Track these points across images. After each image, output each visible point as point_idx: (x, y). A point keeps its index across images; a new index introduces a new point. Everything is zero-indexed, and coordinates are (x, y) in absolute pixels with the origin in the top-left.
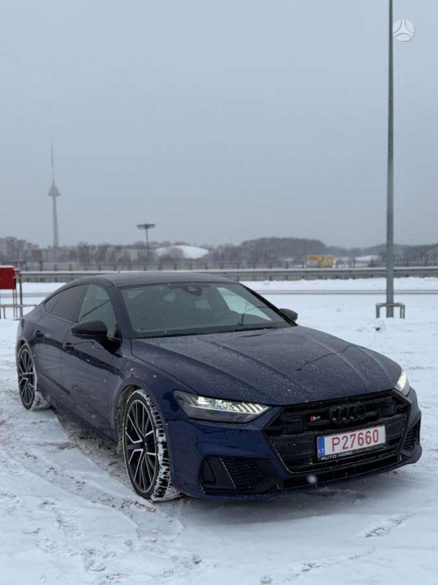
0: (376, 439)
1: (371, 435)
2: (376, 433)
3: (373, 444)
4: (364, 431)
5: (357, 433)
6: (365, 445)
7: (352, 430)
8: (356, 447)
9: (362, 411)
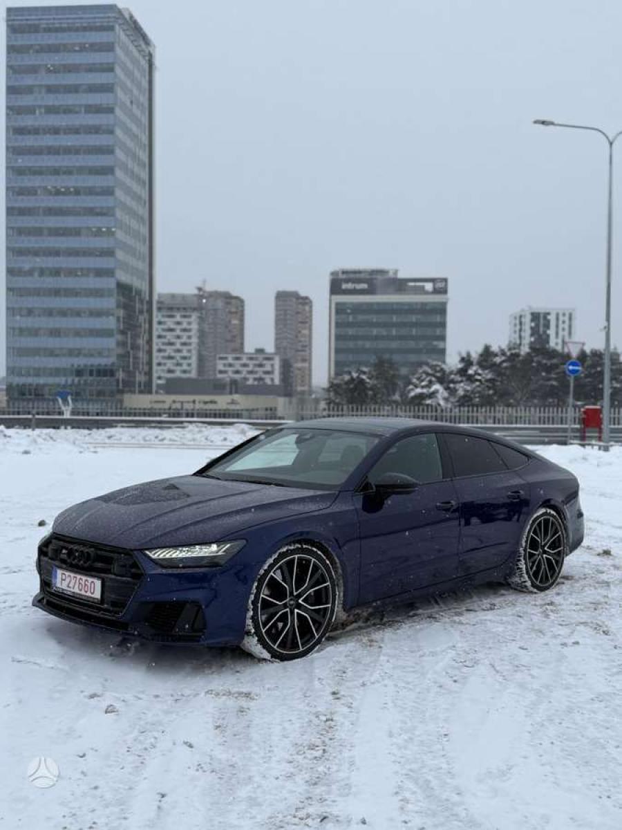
0: (92, 591)
1: (89, 584)
2: (93, 584)
3: (89, 594)
4: (84, 578)
5: (79, 577)
6: (83, 593)
7: (76, 572)
8: (76, 590)
9: (87, 557)
